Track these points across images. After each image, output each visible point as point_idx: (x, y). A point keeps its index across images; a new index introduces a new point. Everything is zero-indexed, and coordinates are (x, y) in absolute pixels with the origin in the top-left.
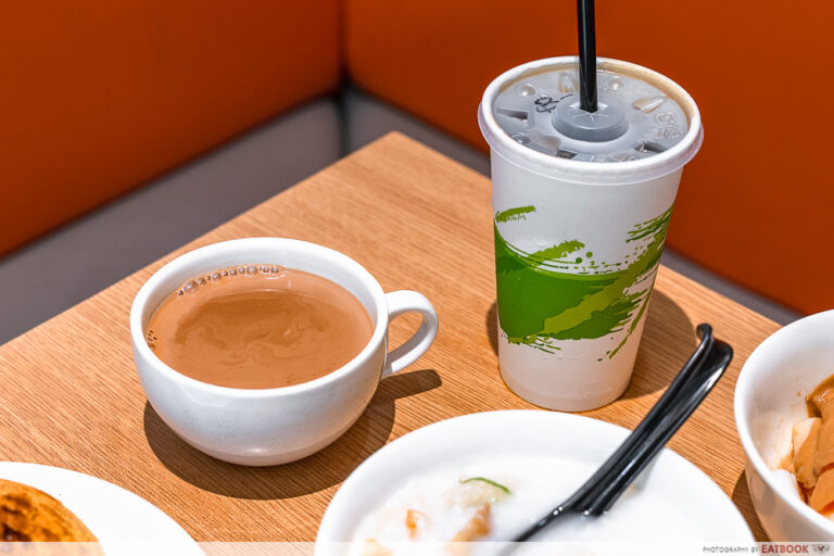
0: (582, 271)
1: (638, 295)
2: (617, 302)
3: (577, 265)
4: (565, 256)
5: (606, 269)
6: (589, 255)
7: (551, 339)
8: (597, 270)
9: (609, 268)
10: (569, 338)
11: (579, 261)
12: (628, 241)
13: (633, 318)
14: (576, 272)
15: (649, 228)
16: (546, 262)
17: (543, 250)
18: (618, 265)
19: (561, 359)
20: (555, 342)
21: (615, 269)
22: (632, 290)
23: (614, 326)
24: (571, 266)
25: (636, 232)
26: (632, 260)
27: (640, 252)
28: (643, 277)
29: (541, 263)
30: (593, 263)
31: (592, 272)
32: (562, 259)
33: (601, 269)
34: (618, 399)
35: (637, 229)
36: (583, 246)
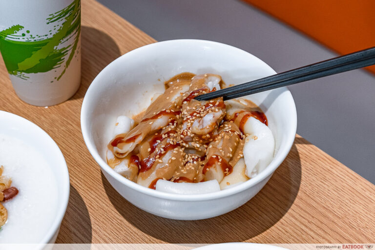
0: (27, 40)
1: (64, 49)
2: (53, 54)
3: (23, 37)
4: (16, 33)
5: (39, 38)
6: (28, 32)
7: (23, 73)
8: (35, 39)
9: (41, 38)
10: (32, 72)
11: (24, 35)
12: (48, 23)
13: (66, 60)
14: (24, 40)
15: (60, 15)
16: (8, 36)
17: (5, 30)
18: (46, 35)
19: (31, 82)
20: (26, 75)
21: (45, 38)
22: (60, 47)
23: (54, 65)
24: (21, 38)
25: (51, 19)
26: (54, 32)
27: (58, 28)
28: (65, 39)
29: (6, 36)
30: (31, 36)
31: (32, 40)
32: (15, 34)
33: (37, 38)
34: (69, 99)
35: (51, 17)
36: (23, 27)
